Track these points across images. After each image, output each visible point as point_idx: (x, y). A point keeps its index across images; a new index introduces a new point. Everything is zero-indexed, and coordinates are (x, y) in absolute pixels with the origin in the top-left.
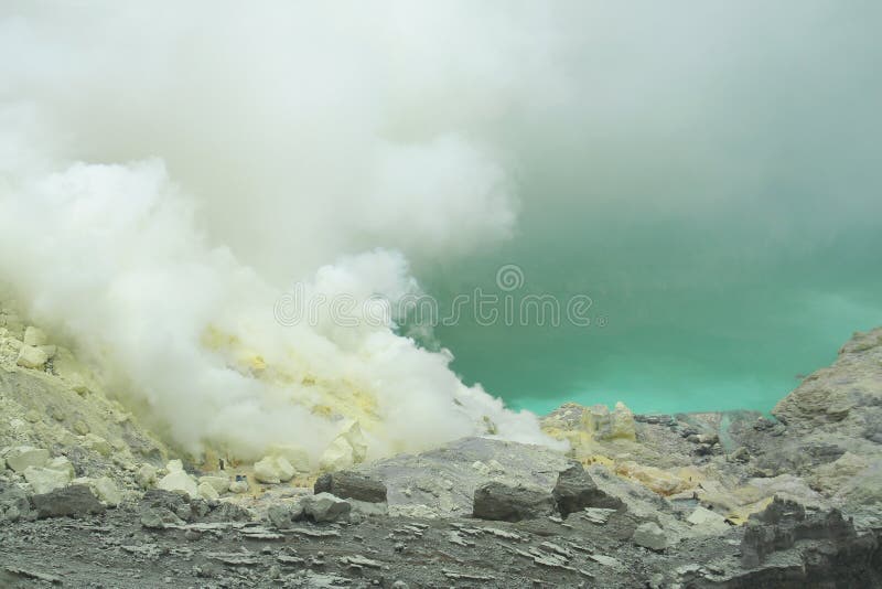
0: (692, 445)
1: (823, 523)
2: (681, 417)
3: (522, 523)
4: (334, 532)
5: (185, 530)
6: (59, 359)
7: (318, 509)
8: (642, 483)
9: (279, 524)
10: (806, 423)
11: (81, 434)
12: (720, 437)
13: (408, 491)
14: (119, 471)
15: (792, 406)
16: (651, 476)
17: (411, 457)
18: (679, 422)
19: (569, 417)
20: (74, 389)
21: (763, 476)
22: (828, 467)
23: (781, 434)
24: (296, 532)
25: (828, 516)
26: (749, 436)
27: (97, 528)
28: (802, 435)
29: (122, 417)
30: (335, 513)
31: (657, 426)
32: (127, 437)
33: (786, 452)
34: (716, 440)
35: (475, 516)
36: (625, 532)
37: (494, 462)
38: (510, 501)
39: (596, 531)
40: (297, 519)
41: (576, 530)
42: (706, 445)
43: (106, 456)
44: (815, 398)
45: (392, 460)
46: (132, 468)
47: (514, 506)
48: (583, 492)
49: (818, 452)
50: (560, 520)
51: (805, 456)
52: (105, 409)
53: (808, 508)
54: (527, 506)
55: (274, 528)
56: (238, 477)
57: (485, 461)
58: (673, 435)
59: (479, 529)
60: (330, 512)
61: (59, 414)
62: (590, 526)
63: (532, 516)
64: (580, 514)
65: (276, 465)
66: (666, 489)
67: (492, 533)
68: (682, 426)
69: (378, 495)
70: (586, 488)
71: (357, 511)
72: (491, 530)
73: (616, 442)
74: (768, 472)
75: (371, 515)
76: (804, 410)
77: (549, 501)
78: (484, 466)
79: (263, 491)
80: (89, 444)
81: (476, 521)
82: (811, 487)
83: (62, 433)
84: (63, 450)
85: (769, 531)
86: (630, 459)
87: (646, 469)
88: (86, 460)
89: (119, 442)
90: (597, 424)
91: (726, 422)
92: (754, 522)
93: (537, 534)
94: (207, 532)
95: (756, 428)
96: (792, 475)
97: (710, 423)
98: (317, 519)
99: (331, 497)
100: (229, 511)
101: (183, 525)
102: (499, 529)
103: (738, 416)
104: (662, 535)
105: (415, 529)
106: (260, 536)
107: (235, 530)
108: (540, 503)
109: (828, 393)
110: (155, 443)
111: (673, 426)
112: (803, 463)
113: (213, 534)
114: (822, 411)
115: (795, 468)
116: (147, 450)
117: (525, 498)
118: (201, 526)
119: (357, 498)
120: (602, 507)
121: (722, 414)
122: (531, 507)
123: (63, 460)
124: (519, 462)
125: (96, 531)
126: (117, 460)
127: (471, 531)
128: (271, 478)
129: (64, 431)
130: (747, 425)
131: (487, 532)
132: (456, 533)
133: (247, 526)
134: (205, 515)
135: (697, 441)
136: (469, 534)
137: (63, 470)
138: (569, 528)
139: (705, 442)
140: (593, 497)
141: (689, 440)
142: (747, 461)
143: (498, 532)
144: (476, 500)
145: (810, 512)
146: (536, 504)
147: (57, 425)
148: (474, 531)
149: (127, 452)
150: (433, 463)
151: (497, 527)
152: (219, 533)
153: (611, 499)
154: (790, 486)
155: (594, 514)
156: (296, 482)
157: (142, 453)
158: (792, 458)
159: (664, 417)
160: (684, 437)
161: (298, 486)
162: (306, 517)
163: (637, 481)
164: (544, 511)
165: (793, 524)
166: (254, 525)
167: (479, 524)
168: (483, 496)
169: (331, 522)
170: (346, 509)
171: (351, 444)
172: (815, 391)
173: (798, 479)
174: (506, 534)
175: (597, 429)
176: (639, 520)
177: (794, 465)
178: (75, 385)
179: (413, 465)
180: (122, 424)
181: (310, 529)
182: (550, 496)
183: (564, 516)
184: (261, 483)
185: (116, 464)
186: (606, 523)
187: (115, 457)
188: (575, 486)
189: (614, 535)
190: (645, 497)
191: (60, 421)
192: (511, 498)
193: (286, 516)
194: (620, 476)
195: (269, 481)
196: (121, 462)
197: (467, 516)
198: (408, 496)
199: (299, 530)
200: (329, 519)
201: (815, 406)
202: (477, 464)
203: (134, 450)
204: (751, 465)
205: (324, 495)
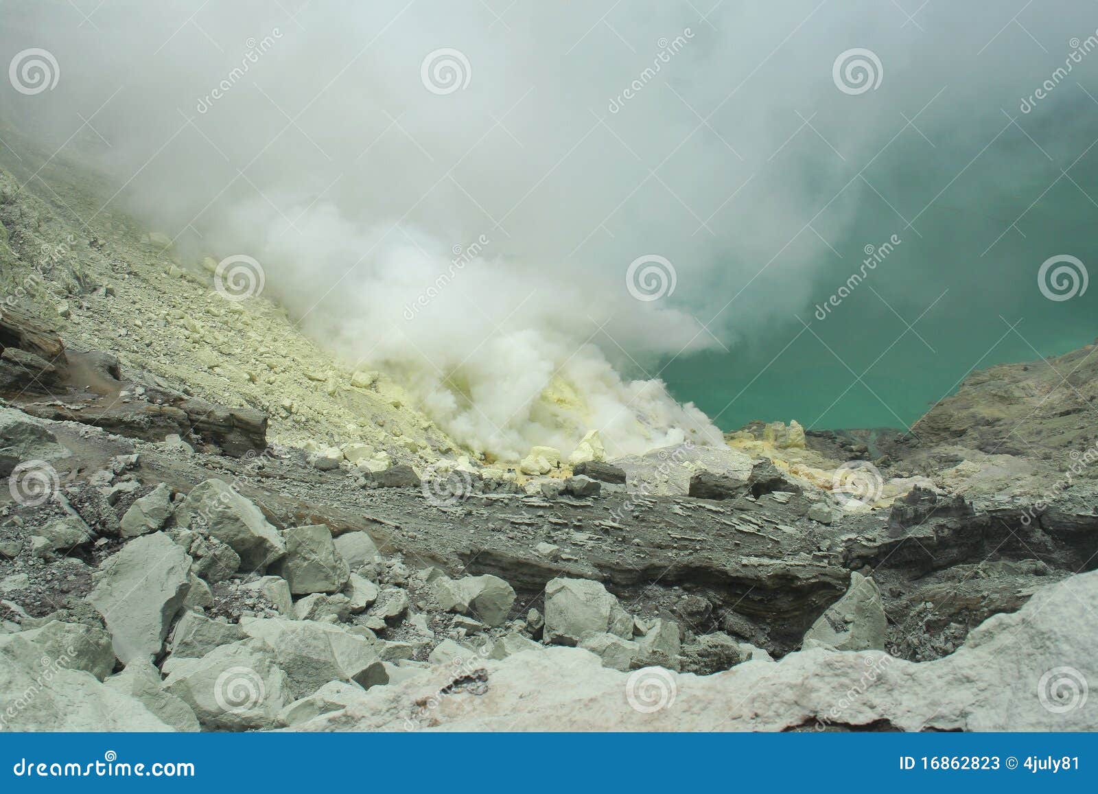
0: (848, 453)
1: (950, 506)
2: (840, 432)
3: (726, 501)
4: (589, 503)
5: (482, 499)
6: (380, 381)
7: (576, 486)
8: (810, 481)
9: (549, 496)
10: (934, 439)
11: (395, 435)
12: (869, 448)
13: (635, 482)
14: (423, 463)
15: (924, 425)
16: (816, 476)
17: (637, 457)
18: (838, 436)
19: (755, 430)
20: (391, 403)
21: (901, 477)
22: (951, 471)
23: (915, 446)
24: (561, 502)
25: (954, 500)
26: (890, 448)
27: (419, 494)
28: (931, 447)
29: (426, 425)
30: (590, 490)
31: (821, 439)
32: (429, 439)
33: (919, 459)
34: (866, 450)
35: (690, 495)
36: (802, 509)
37: (699, 463)
38: (716, 485)
39: (780, 508)
40: (562, 493)
41: (765, 507)
42: (858, 454)
43: (414, 452)
44: (941, 419)
45: (623, 459)
46: (433, 461)
47: (719, 489)
48: (771, 480)
49: (943, 460)
50: (754, 500)
51: (933, 462)
52: (413, 418)
53: (939, 495)
54: (729, 489)
55: (545, 497)
56: (509, 469)
57: (692, 461)
58: (833, 445)
59: (695, 504)
60: (585, 489)
61: (380, 420)
62: (776, 504)
63: (732, 497)
64: (769, 496)
65: (537, 462)
66: (827, 485)
67: (704, 507)
68: (840, 440)
69: (619, 478)
70: (773, 477)
71: (604, 489)
72: (703, 505)
73: (789, 450)
74: (905, 474)
75: (615, 492)
76: (933, 428)
77: (746, 486)
78: (692, 465)
79: (527, 480)
80: (402, 443)
81: (692, 498)
82: (937, 486)
83: (382, 435)
84: (384, 447)
85: (910, 511)
86: (800, 462)
87: (813, 471)
88: (400, 455)
89: (423, 442)
90: (776, 436)
91: (873, 436)
92: (899, 504)
93: (737, 509)
94: (496, 501)
95: (896, 441)
96: (923, 476)
97: (862, 437)
98: (576, 493)
99: (586, 478)
100: (510, 488)
101: (480, 495)
102: (710, 505)
103: (883, 433)
104: (829, 512)
105: (647, 503)
106: (536, 504)
107: (518, 500)
108: (739, 487)
109: (951, 416)
110: (449, 443)
111: (833, 439)
112: (932, 467)
113: (502, 502)
114: (946, 429)
115: (925, 471)
116: (444, 449)
117: (728, 484)
118: (494, 496)
119: (604, 480)
120: (784, 490)
121: (871, 431)
122: (731, 490)
123: (384, 454)
124: (718, 463)
125: (419, 497)
126: (422, 455)
127: (688, 505)
128: (533, 471)
129: (384, 434)
130: (889, 439)
131: (700, 507)
132: (678, 506)
133: (526, 497)
134: (495, 490)
135: (851, 451)
136: (687, 508)
137: (384, 461)
138: (761, 506)
139: (857, 451)
140: (777, 483)
141: (845, 450)
142: (889, 466)
143: (708, 507)
144: (691, 485)
145: (941, 497)
146: (737, 488)
147: (380, 429)
148: (691, 506)
149: (429, 450)
150: (653, 461)
151: (707, 503)
152: (506, 501)
153: (792, 486)
154: (924, 483)
155: (779, 496)
156: (551, 474)
157: (439, 450)
158: (923, 464)
159: (826, 432)
160: (842, 447)
161: (553, 477)
162: (568, 491)
163: (806, 479)
164: (742, 493)
165: (927, 506)
166: (531, 497)
167: (694, 501)
168: (697, 481)
169: (586, 496)
170: (597, 487)
171: (592, 447)
172: (942, 414)
173: (928, 479)
174: (714, 508)
175: (776, 440)
176: (811, 502)
177: (924, 469)
178: (392, 401)
179: (639, 463)
180: (426, 429)
181: (572, 501)
182: (746, 483)
183: (757, 497)
184: (525, 474)
185: (421, 458)
186: (788, 502)
187: (421, 452)
188: (764, 476)
189: (793, 511)
190: (812, 491)
191: (382, 426)
192: (718, 483)
193: (554, 490)
194: (793, 475)
195: (532, 473)
196: (425, 457)
197: (685, 496)
198: (635, 486)
199: (564, 501)
200: (585, 494)
201: (942, 426)
202: (685, 464)
203: (434, 448)
204: (892, 469)
205: (581, 477)
